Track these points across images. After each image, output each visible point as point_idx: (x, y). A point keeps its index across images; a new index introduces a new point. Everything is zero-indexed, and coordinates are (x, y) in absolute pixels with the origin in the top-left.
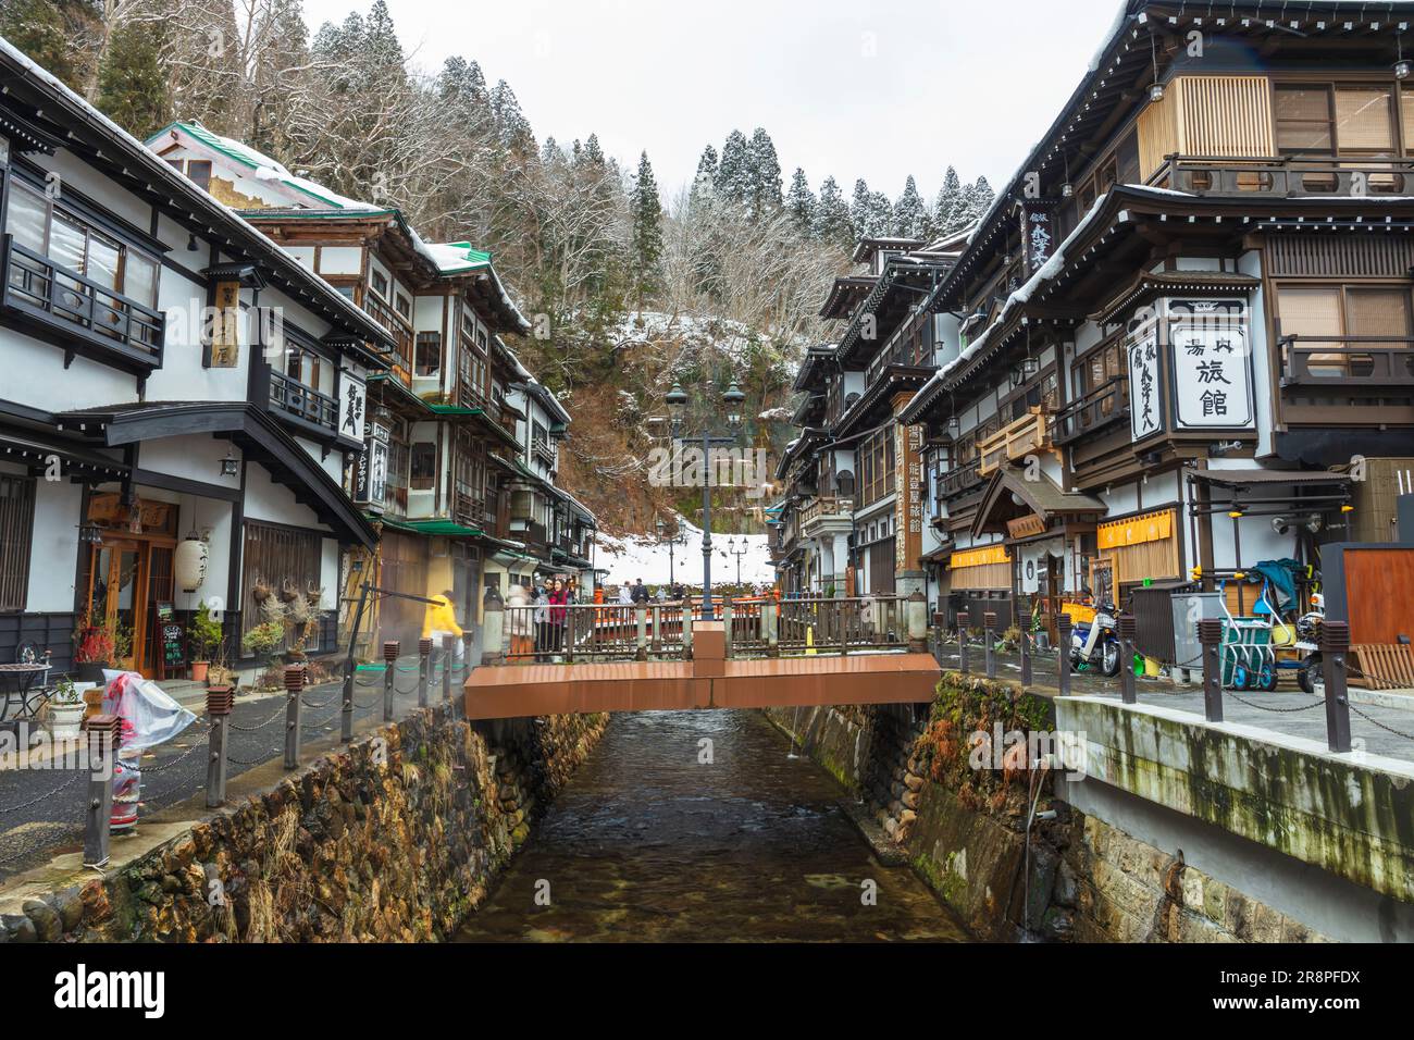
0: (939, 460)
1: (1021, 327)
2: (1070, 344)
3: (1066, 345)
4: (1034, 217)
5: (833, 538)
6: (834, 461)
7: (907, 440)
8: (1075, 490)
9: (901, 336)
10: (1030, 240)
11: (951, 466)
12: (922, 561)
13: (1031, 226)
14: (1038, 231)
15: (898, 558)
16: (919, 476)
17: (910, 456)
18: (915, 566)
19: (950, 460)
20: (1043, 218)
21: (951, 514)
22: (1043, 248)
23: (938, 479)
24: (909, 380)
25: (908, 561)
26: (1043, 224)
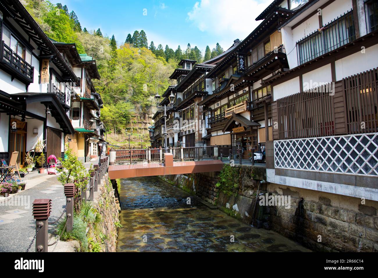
0: (209, 114)
1: (242, 82)
2: (252, 87)
3: (251, 87)
4: (240, 57)
5: (174, 134)
6: (174, 114)
7: (199, 109)
8: (253, 121)
9: (195, 84)
10: (239, 62)
11: (211, 116)
12: (202, 139)
13: (240, 59)
14: (241, 60)
15: (196, 138)
16: (201, 118)
17: (199, 113)
18: (201, 140)
19: (211, 114)
20: (242, 57)
21: (211, 127)
22: (242, 64)
23: (208, 119)
24: (200, 95)
25: (199, 139)
26: (242, 59)
